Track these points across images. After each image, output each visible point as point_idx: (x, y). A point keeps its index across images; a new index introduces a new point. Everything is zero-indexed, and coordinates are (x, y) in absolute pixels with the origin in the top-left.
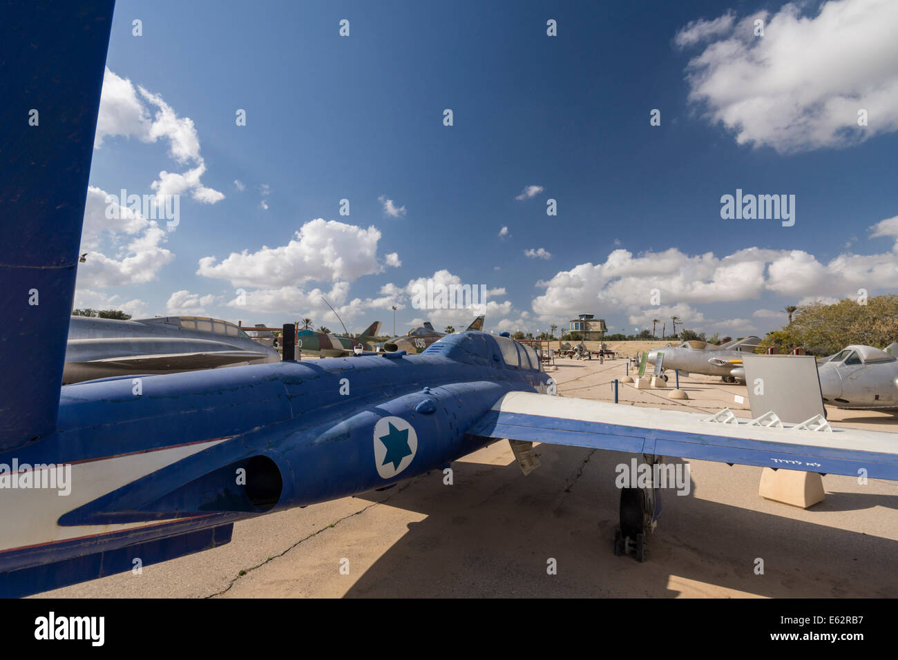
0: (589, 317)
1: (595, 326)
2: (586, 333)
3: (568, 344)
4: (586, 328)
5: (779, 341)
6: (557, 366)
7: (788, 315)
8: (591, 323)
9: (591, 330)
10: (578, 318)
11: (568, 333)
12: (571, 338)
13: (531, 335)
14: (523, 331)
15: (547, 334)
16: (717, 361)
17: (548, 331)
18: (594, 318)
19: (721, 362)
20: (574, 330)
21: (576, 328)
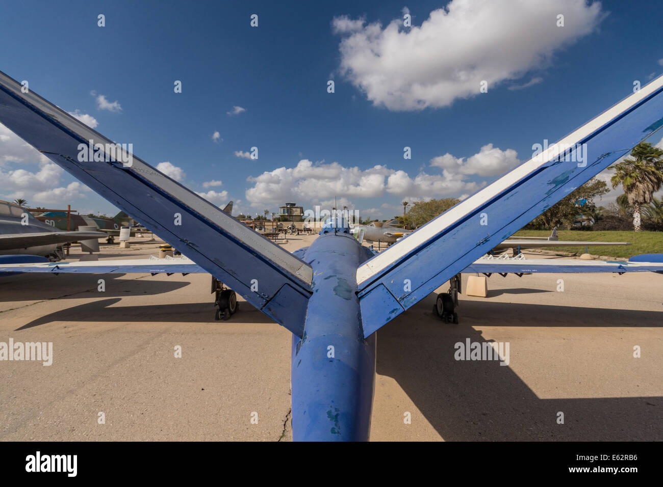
0: (293, 205)
1: (296, 211)
2: (290, 216)
3: (281, 224)
4: (290, 212)
5: (402, 222)
6: (287, 239)
7: (404, 206)
8: (294, 209)
9: (294, 214)
10: (285, 206)
11: (277, 216)
12: (281, 220)
13: (250, 217)
14: (245, 215)
15: (262, 217)
16: (388, 234)
17: (263, 214)
18: (296, 206)
19: (390, 234)
20: (282, 214)
21: (284, 213)
